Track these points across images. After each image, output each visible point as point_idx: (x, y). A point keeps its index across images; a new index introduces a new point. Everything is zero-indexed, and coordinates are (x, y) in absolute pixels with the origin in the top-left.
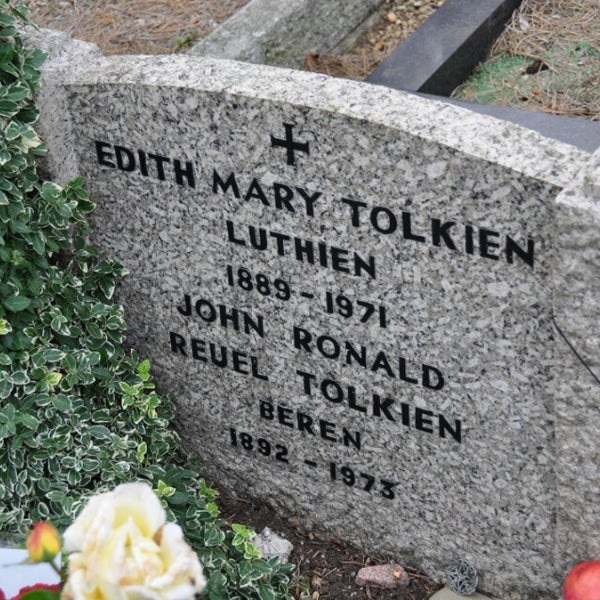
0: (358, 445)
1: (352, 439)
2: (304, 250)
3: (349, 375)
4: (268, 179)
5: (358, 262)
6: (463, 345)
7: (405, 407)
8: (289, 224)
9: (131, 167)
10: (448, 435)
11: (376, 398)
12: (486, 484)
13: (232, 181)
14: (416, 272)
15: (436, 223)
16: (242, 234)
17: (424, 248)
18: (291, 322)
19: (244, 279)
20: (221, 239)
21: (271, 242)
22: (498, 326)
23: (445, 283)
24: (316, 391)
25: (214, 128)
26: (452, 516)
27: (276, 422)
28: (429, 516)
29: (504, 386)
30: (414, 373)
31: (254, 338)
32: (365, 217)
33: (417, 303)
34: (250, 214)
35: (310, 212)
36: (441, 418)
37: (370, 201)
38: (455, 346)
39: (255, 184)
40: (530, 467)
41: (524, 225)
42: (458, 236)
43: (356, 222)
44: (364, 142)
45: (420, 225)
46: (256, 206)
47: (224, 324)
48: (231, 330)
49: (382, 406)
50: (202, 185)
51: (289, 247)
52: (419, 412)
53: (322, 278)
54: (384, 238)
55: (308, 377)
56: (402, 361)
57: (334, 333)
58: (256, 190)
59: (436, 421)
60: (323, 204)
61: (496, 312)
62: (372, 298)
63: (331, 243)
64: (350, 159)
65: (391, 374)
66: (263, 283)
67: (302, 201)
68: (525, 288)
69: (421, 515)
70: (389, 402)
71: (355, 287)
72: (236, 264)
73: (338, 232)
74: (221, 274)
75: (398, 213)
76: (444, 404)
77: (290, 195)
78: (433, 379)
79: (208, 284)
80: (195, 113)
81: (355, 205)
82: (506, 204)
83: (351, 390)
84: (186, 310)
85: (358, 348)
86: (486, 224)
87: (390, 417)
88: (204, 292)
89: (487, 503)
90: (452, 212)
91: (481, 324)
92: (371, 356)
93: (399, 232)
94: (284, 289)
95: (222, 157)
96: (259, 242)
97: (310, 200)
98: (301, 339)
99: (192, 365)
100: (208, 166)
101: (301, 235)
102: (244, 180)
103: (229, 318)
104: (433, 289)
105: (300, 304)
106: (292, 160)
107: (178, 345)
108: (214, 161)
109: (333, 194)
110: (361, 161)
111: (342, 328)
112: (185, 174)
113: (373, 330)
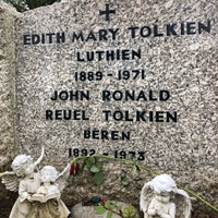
0: (128, 138)
1: (126, 136)
2: (110, 55)
3: (126, 106)
4: (97, 29)
5: (134, 53)
6: (179, 76)
7: (151, 113)
8: (105, 47)
9: (38, 42)
10: (171, 120)
11: (138, 112)
12: (188, 139)
13: (81, 35)
14: (159, 50)
15: (168, 26)
16: (83, 57)
17: (162, 39)
18: (102, 89)
19: (83, 75)
20: (74, 61)
21: (96, 56)
22: (194, 63)
23: (171, 51)
24: (110, 118)
25: (75, 15)
26: (171, 160)
27: (91, 139)
28: (160, 164)
29: (196, 89)
30: (156, 96)
31: (84, 101)
32: (137, 33)
33: (159, 64)
34: (88, 47)
35: (114, 38)
36: (168, 113)
37: (140, 25)
38: (175, 77)
39: (91, 33)
40: (208, 124)
41: (206, 15)
42: (177, 30)
43: (133, 36)
44: (139, 2)
45: (162, 29)
46: (91, 42)
47: (71, 99)
48: (74, 101)
49: (140, 116)
50: (68, 40)
51: (104, 56)
52: (157, 113)
53: (117, 66)
54: (145, 39)
55: (107, 112)
56: (151, 92)
57: (121, 88)
58: (92, 36)
59: (165, 115)
60: (121, 33)
61: (193, 57)
62: (139, 67)
63: (122, 49)
64: (132, 11)
65: (145, 99)
66: (91, 76)
67: (110, 34)
68: (206, 42)
69: (157, 164)
70: (144, 112)
71: (131, 65)
72: (79, 71)
73: (126, 43)
74: (72, 77)
75: (152, 27)
76: (169, 106)
77: (106, 33)
78: (165, 96)
79: (66, 83)
80: (68, 11)
81: (133, 29)
82: (198, 9)
83: (127, 112)
84: (55, 98)
85: (131, 92)
86: (190, 21)
87: (144, 120)
88: (64, 88)
89: (188, 148)
90: (175, 20)
91: (186, 64)
92: (137, 94)
93: (152, 35)
94: (100, 75)
95: (78, 26)
96: (90, 57)
97: (114, 33)
98: (106, 96)
99: (54, 123)
100: (71, 31)
101: (109, 49)
102: (86, 33)
103: (74, 96)
104: (166, 55)
105: (106, 80)
106: (107, 19)
107: (49, 115)
108: (74, 28)
109: (124, 27)
110: (137, 10)
111: (124, 85)
112: (61, 38)
113: (139, 82)
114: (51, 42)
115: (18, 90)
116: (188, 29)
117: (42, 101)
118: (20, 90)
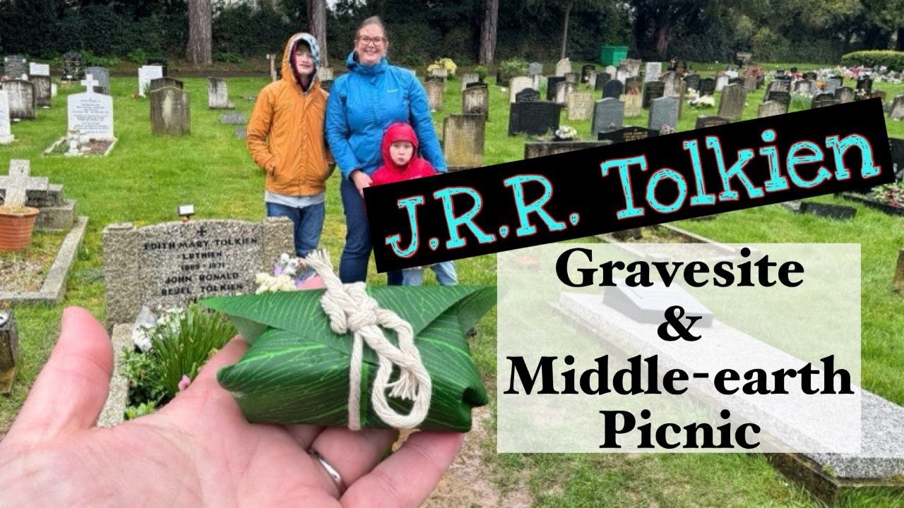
2: (204, 255)
3: (214, 283)
4: (195, 241)
5: (218, 254)
7: (229, 285)
8: (201, 250)
9: (155, 248)
10: (239, 288)
11: (221, 286)
14: (231, 252)
16: (187, 256)
18: (199, 274)
19: (187, 268)
20: (181, 260)
21: (195, 256)
24: (205, 290)
25: (181, 232)
30: (231, 276)
31: (188, 282)
32: (219, 243)
34: (189, 251)
35: (206, 245)
36: (237, 285)
37: (221, 239)
42: (241, 242)
43: (218, 245)
44: (220, 226)
46: (192, 248)
47: (180, 282)
49: (223, 288)
50: (177, 247)
51: (200, 256)
52: (232, 285)
53: (209, 260)
54: (224, 246)
55: (203, 288)
56: (228, 274)
58: (192, 244)
60: (210, 243)
62: (221, 262)
64: (216, 231)
65: (225, 278)
66: (192, 267)
67: (204, 244)
70: (225, 286)
71: (217, 260)
72: (185, 265)
73: (213, 248)
74: (180, 269)
75: (227, 240)
76: (238, 281)
78: (236, 276)
79: (176, 272)
80: (176, 231)
81: (217, 241)
83: (215, 286)
84: (168, 281)
85: (217, 275)
87: (225, 289)
88: (175, 275)
90: (240, 237)
92: (220, 276)
93: (228, 244)
94: (198, 266)
95: (183, 239)
96: (191, 256)
97: (206, 243)
98: (202, 278)
99: (167, 298)
100: (178, 242)
101: (203, 252)
102: (189, 243)
103: (181, 279)
104: (235, 255)
105: (202, 269)
106: (202, 235)
107: (164, 293)
108: (181, 240)
109: (212, 239)
110: (219, 231)
111: (213, 271)
112: (172, 246)
113: (221, 269)
114: (165, 248)
115: (139, 279)
116: (245, 241)
117: (159, 285)
118: (143, 279)
